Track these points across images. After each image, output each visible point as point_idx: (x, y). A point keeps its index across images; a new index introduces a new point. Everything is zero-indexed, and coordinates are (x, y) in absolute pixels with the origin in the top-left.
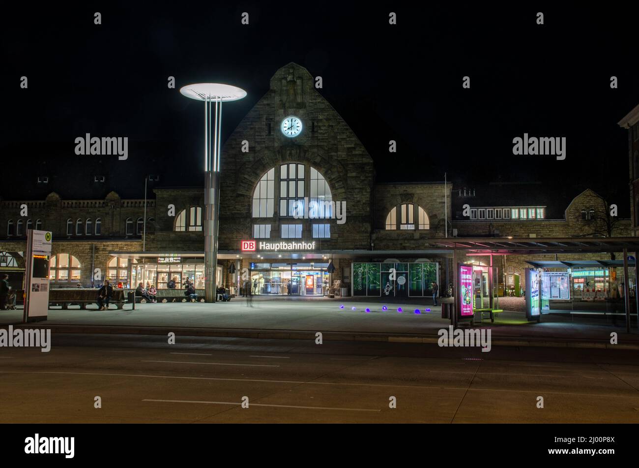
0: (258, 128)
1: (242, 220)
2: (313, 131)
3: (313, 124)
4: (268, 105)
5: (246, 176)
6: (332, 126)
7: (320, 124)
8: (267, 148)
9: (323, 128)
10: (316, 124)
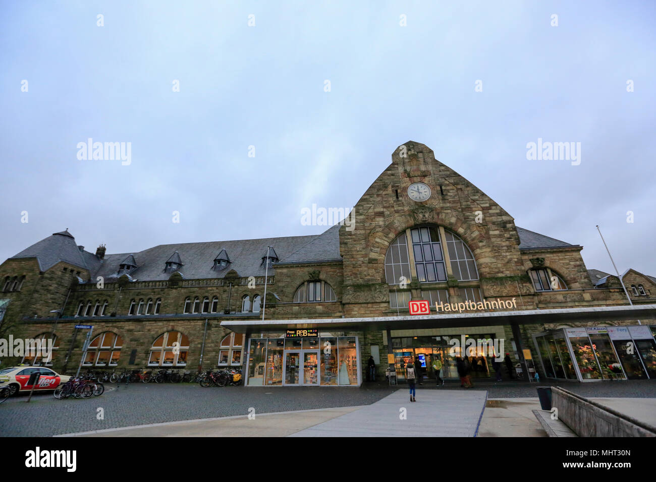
0: (385, 195)
1: (377, 287)
2: (442, 194)
3: (441, 188)
4: (393, 175)
5: (378, 240)
6: (461, 189)
7: (448, 188)
8: (397, 212)
9: (451, 191)
10: (443, 188)
